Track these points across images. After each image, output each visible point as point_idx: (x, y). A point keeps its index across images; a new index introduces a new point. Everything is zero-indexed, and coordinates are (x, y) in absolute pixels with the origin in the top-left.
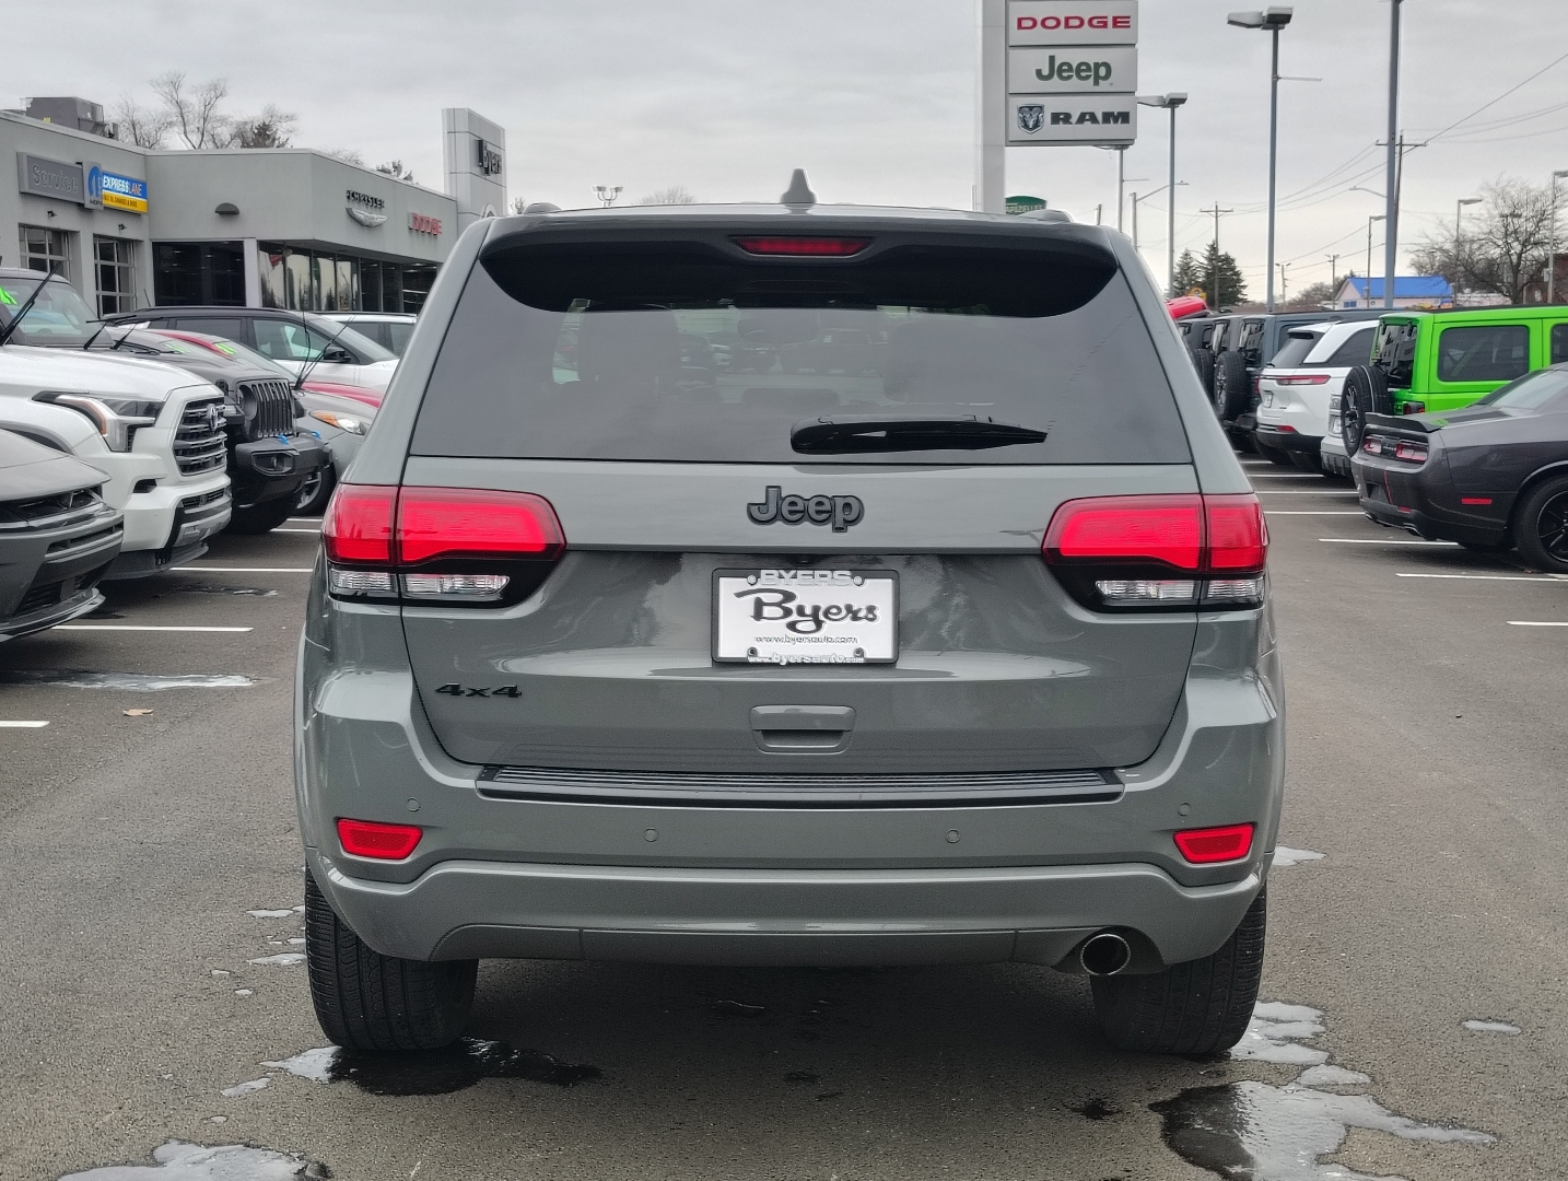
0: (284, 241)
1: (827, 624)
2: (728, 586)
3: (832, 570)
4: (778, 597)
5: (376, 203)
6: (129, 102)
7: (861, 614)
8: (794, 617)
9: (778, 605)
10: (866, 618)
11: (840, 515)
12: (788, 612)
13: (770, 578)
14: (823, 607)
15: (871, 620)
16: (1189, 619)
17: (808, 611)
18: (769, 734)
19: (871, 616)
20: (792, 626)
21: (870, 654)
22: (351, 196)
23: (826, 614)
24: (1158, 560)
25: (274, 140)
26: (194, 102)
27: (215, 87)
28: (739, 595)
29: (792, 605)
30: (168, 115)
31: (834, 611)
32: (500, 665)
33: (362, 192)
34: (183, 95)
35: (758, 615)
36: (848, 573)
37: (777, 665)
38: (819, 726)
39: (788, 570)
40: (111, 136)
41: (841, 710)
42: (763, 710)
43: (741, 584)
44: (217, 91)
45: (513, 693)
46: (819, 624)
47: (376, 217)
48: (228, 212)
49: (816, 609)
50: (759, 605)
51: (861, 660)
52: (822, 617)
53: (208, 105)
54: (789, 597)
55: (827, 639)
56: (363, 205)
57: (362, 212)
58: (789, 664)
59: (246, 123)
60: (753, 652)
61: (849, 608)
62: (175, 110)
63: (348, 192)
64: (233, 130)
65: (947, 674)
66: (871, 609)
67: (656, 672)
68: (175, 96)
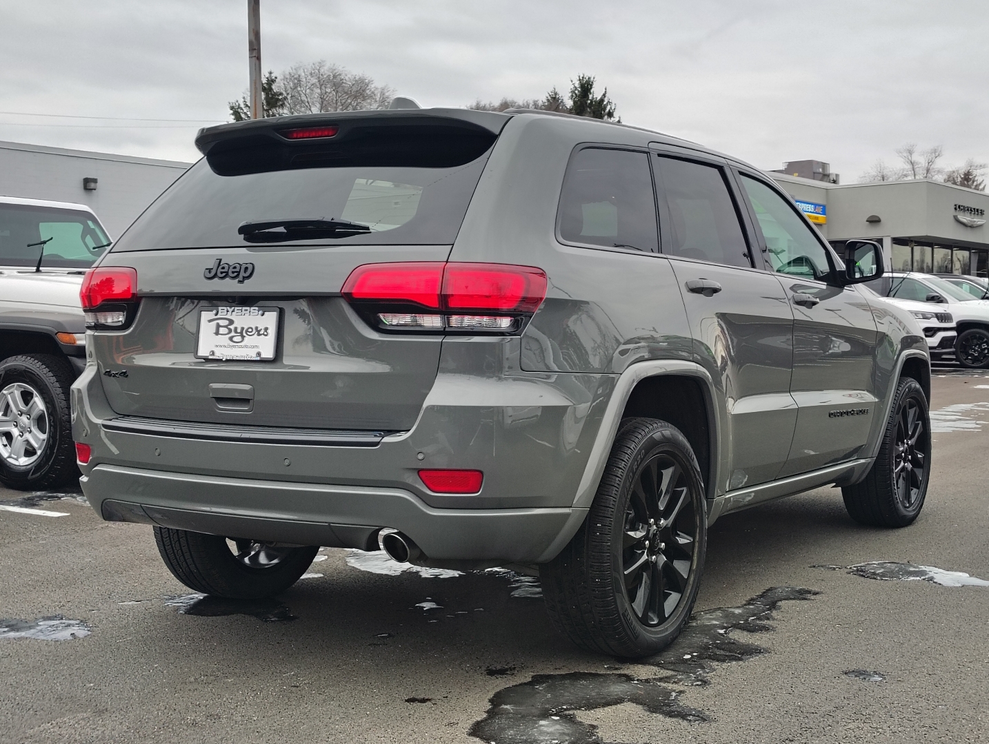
0: (909, 237)
1: (247, 338)
2: (206, 316)
3: (250, 307)
4: (226, 322)
5: (979, 212)
6: (882, 164)
7: (262, 332)
8: (233, 334)
9: (226, 327)
10: (263, 334)
11: (242, 274)
12: (230, 331)
13: (223, 311)
14: (246, 328)
15: (266, 335)
16: (438, 339)
17: (239, 331)
18: (220, 400)
19: (265, 333)
20: (231, 339)
21: (263, 356)
22: (958, 208)
23: (247, 331)
24: (412, 301)
25: (973, 182)
26: (921, 161)
27: (935, 151)
28: (210, 321)
29: (232, 327)
30: (903, 170)
31: (250, 330)
32: (120, 358)
33: (966, 205)
34: (915, 158)
35: (217, 333)
36: (257, 308)
37: (221, 360)
38: (237, 396)
39: (231, 307)
40: (834, 182)
41: (247, 387)
42: (215, 386)
43: (211, 315)
44: (936, 153)
45: (124, 374)
46: (243, 337)
47: (978, 220)
48: (874, 221)
49: (243, 329)
50: (218, 326)
51: (258, 359)
52: (244, 334)
53: (930, 162)
54: (231, 322)
55: (246, 346)
56: (967, 213)
57: (965, 218)
58: (227, 361)
59: (954, 172)
60: (213, 353)
61: (257, 328)
62: (909, 167)
63: (956, 205)
64: (946, 177)
65: (308, 368)
66: (266, 329)
67: (174, 364)
68: (910, 158)
